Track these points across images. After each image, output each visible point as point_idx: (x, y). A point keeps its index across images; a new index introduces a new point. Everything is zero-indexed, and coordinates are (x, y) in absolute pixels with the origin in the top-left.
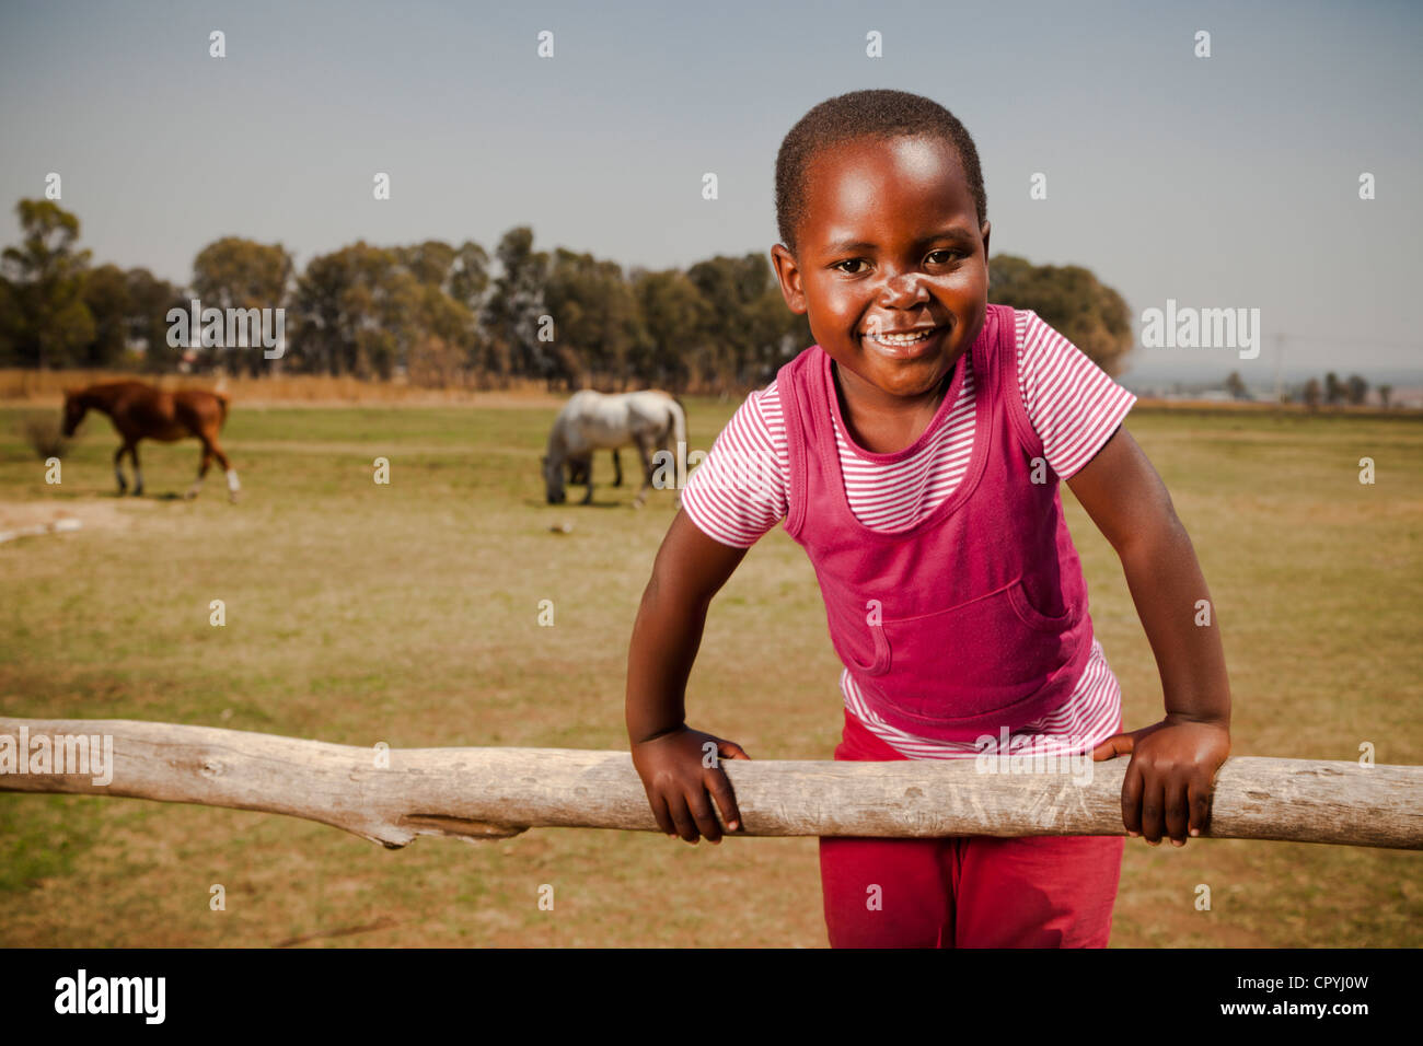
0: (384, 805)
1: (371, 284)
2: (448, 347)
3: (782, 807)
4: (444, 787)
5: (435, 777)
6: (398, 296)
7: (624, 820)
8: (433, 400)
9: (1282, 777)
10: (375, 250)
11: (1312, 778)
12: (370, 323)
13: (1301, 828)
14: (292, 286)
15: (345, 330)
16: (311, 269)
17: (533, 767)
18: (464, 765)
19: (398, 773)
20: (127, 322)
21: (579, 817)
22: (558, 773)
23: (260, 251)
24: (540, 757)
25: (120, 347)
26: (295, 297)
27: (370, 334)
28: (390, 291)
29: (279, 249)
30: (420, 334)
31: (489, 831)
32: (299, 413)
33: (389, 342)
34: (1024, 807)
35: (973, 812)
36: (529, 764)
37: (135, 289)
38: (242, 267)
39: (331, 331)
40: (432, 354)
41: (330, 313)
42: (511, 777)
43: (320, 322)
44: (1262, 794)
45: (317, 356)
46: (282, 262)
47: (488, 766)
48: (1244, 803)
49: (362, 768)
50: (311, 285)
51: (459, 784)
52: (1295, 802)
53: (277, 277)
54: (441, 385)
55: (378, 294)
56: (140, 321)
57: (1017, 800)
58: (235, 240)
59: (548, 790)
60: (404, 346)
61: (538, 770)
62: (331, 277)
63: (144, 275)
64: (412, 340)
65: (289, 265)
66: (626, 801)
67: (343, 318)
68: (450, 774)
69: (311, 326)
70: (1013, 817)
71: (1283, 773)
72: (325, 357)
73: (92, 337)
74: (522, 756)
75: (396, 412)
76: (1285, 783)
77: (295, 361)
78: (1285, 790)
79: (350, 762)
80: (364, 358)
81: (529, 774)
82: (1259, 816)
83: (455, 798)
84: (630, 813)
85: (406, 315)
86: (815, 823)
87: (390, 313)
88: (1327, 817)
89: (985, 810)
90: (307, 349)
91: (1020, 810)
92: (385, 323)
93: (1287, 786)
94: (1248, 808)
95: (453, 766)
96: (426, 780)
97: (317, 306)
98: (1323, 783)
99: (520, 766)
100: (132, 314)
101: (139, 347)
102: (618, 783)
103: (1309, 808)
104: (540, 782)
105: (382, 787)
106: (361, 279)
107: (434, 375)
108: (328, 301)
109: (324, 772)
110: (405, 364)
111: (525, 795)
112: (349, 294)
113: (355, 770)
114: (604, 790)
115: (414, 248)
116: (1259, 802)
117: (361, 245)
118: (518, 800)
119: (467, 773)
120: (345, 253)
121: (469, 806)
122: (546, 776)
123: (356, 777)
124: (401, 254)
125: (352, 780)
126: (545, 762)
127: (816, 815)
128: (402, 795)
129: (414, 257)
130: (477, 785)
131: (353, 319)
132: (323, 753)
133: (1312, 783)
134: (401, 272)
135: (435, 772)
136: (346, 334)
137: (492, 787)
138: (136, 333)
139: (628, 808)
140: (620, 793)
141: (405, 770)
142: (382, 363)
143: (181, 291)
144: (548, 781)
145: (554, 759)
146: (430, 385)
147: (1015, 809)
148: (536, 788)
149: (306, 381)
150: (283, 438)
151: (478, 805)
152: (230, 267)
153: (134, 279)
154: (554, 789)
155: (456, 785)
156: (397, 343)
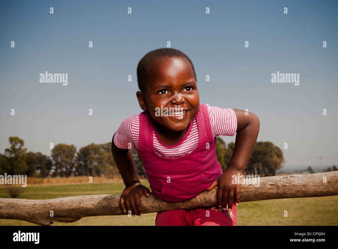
0: (42, 214)
1: (95, 153)
2: (114, 168)
3: (146, 204)
4: (57, 207)
5: (55, 205)
6: (102, 156)
7: (105, 212)
8: (111, 181)
9: (278, 179)
10: (96, 145)
11: (286, 179)
12: (95, 163)
13: (284, 193)
14: (76, 155)
15: (89, 165)
16: (80, 151)
17: (81, 200)
18: (63, 201)
19: (45, 205)
20: (36, 166)
21: (93, 212)
22: (87, 201)
23: (68, 147)
24: (83, 197)
25: (34, 172)
26: (77, 157)
27: (95, 166)
28: (100, 155)
29: (72, 146)
30: (108, 165)
31: (70, 219)
32: (77, 185)
33: (100, 168)
34: (210, 196)
35: (197, 199)
36: (80, 199)
37: (37, 157)
38: (64, 151)
39: (86, 166)
40: (110, 170)
41: (85, 161)
42: (75, 203)
43: (83, 164)
44: (273, 185)
45: (82, 172)
46: (73, 149)
47: (69, 201)
48: (269, 188)
49: (36, 204)
50: (81, 155)
51: (61, 206)
52: (282, 186)
53: (72, 153)
54: (112, 178)
55: (97, 156)
56: (38, 165)
57: (209, 195)
58: (62, 144)
59: (84, 205)
60: (104, 168)
61: (82, 200)
62: (85, 152)
63: (39, 154)
64: (105, 167)
65: (75, 150)
66: (105, 206)
67: (88, 162)
68: (59, 204)
69: (81, 164)
70: (207, 200)
71: (279, 178)
72: (84, 172)
73: (27, 170)
74: (78, 197)
75: (101, 184)
76: (279, 181)
77: (77, 173)
78: (279, 183)
79: (33, 203)
80: (94, 172)
81: (79, 202)
82: (273, 191)
83: (60, 210)
84: (106, 210)
85: (104, 161)
86: (155, 207)
87: (100, 161)
88: (291, 189)
89: (200, 198)
90: (80, 170)
91: (209, 197)
92: (99, 163)
93: (279, 182)
94: (270, 189)
95: (60, 202)
96: (53, 206)
97: (82, 160)
98: (289, 180)
99: (77, 200)
100: (37, 164)
101: (39, 172)
102: (103, 202)
103: (286, 187)
104: (82, 203)
105: (41, 209)
106: (93, 152)
107: (111, 175)
108: (85, 158)
109: (26, 206)
110: (104, 173)
111: (78, 207)
112: (90, 156)
113: (34, 205)
114: (99, 204)
115: (106, 144)
116: (273, 187)
117: (93, 144)
118: (77, 209)
119: (63, 203)
120: (89, 146)
121: (64, 212)
122: (84, 202)
123: (34, 206)
124: (103, 146)
125: (33, 207)
126: (84, 198)
127: (155, 205)
128: (46, 211)
129: (106, 146)
130: (66, 206)
131: (91, 162)
132: (26, 201)
133: (286, 180)
134: (102, 150)
135: (55, 204)
136: (89, 166)
137: (70, 206)
138: (38, 168)
139: (105, 208)
140: (103, 204)
141: (47, 204)
142: (98, 173)
143: (49, 157)
144: (84, 203)
145: (87, 197)
146: (110, 178)
147: (207, 197)
148: (81, 205)
149: (80, 178)
150: (73, 191)
151: (66, 211)
152: (61, 151)
153: (37, 155)
154: (86, 205)
155: (60, 207)
156: (102, 168)
